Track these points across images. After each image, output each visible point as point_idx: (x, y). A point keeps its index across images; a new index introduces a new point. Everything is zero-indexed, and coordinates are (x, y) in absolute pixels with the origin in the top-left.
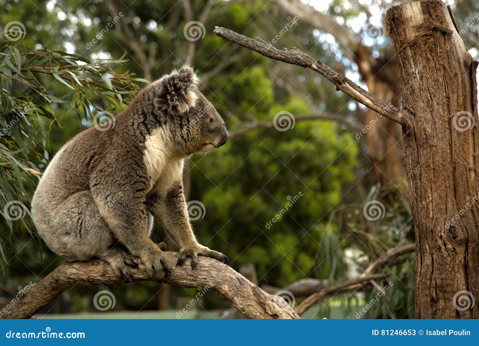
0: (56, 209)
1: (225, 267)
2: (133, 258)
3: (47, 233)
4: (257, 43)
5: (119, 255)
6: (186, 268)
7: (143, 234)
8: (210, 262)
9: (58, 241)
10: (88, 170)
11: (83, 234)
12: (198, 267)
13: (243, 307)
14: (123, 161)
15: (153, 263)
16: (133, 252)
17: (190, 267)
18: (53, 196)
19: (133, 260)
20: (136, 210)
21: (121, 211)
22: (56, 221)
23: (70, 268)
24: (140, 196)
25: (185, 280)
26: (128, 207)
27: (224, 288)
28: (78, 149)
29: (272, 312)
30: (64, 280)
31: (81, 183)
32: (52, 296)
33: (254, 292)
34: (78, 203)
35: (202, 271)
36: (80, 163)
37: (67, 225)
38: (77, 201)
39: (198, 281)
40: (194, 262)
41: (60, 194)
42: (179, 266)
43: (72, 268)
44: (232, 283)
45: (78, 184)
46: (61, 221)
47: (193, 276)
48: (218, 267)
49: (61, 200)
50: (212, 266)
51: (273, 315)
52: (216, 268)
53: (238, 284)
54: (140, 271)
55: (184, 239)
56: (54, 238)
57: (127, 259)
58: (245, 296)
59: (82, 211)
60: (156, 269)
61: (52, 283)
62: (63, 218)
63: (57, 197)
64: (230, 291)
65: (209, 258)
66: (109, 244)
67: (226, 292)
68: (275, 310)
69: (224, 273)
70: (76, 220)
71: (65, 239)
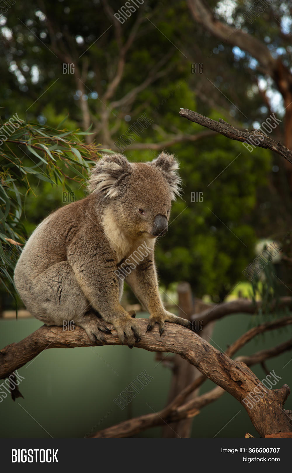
0: (38, 277)
1: (191, 333)
2: (106, 325)
3: (29, 299)
4: (220, 125)
5: (93, 322)
6: (155, 335)
7: (115, 302)
8: (177, 329)
9: (38, 307)
10: (65, 243)
11: (62, 301)
12: (166, 333)
13: (209, 372)
14: (91, 233)
15: (124, 330)
16: (106, 319)
17: (159, 334)
18: (35, 265)
19: (106, 327)
20: (108, 279)
21: (95, 280)
22: (37, 288)
23: (48, 332)
24: (110, 266)
25: (154, 345)
26: (100, 276)
27: (191, 354)
28: (59, 222)
29: (236, 379)
30: (42, 343)
31: (60, 253)
32: (30, 356)
33: (219, 359)
34: (59, 273)
35: (170, 337)
36: (60, 236)
37: (48, 293)
38: (57, 270)
39: (166, 346)
40: (162, 329)
41: (41, 264)
42: (148, 333)
43: (51, 332)
44: (198, 350)
45: (58, 254)
46: (42, 288)
47: (162, 342)
48: (185, 334)
49: (42, 269)
50: (179, 332)
51: (237, 381)
52: (183, 335)
53: (204, 350)
54: (112, 337)
55: (152, 306)
56: (35, 304)
57: (100, 325)
58: (210, 362)
59: (61, 280)
60: (127, 335)
61: (32, 345)
62: (44, 286)
63: (39, 266)
64: (197, 357)
65: (175, 324)
66: (85, 311)
67: (192, 358)
68: (239, 377)
69: (190, 339)
70: (56, 288)
71: (45, 305)
